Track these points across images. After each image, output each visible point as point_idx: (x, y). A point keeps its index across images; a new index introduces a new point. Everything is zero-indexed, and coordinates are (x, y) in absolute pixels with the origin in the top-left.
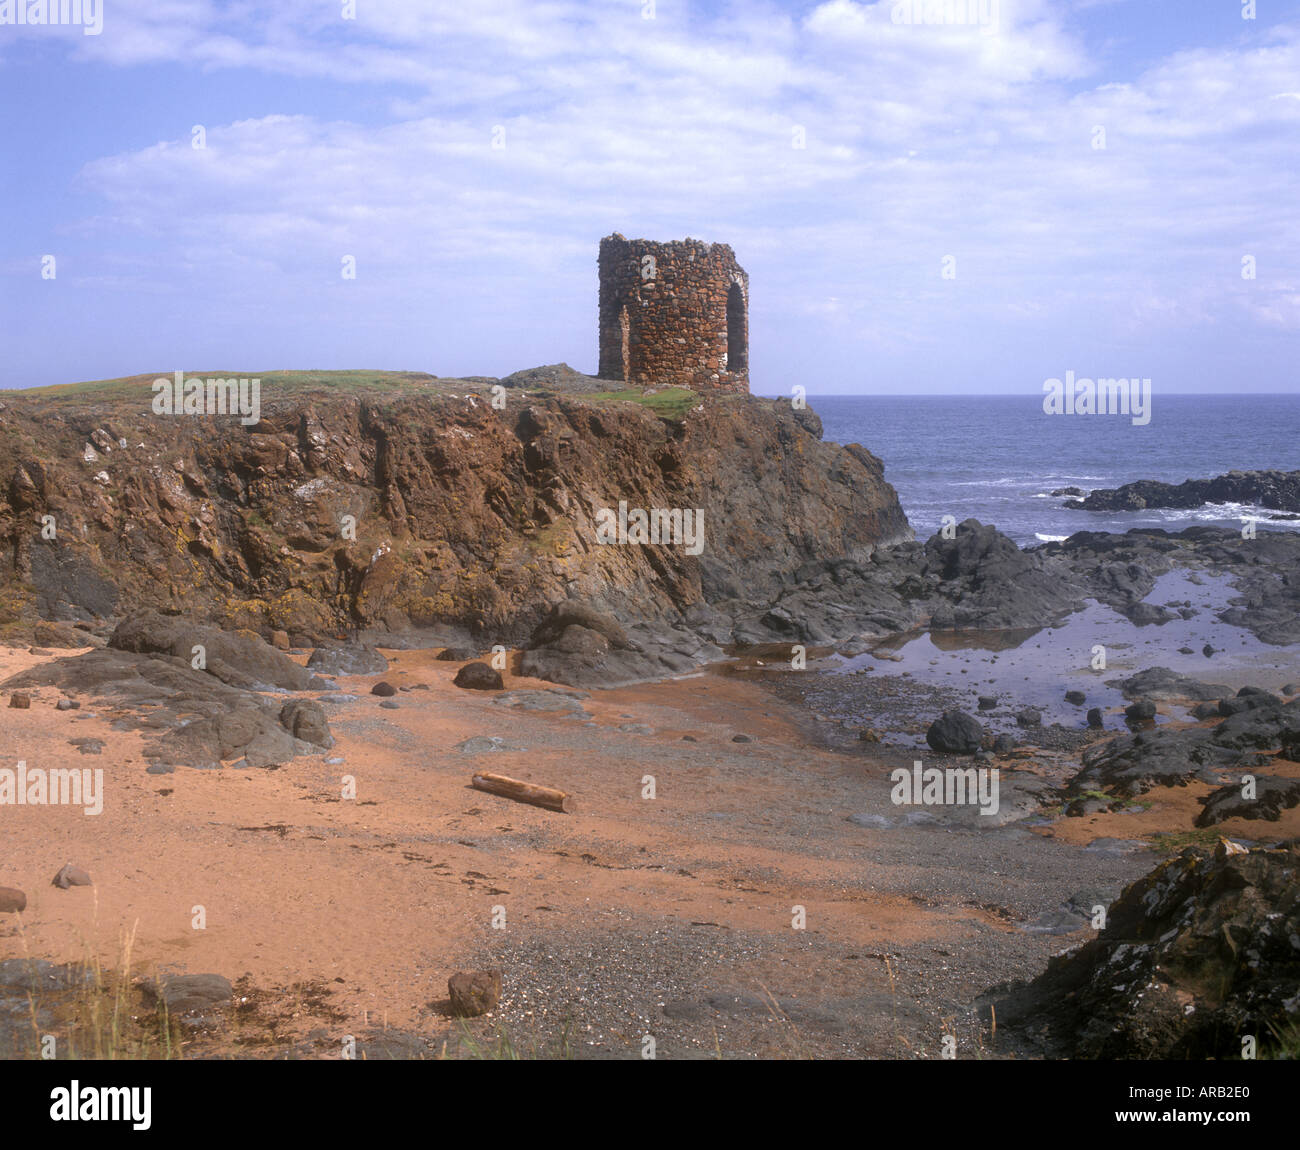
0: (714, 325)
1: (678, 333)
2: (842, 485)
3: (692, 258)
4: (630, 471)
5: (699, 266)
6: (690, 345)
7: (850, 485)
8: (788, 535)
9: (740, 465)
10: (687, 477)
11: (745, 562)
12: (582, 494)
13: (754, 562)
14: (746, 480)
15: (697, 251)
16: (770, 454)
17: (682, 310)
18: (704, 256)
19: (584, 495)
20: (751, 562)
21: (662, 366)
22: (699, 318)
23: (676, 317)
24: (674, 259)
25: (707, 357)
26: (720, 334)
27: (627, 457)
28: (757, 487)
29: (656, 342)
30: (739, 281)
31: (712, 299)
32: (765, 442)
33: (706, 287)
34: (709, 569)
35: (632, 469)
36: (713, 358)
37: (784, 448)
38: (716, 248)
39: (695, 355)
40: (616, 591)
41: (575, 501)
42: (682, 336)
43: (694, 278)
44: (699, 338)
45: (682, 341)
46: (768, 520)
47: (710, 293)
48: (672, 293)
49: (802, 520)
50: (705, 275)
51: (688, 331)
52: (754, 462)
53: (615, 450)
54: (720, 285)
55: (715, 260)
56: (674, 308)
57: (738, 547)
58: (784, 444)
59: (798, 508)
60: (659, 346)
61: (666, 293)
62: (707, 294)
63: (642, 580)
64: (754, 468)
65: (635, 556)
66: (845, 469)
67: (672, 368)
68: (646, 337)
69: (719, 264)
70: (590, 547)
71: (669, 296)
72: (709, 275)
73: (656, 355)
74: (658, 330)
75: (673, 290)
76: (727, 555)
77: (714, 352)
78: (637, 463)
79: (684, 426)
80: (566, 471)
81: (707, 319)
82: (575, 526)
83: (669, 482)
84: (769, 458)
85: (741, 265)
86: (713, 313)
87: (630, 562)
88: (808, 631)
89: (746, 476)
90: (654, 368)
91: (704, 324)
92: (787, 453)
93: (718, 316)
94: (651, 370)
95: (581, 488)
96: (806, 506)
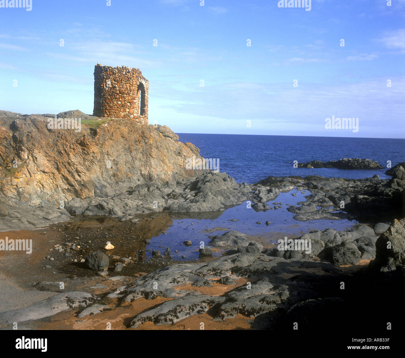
0: (132, 97)
1: (118, 100)
2: (179, 157)
3: (124, 73)
4: (64, 147)
5: (127, 76)
6: (122, 104)
7: (183, 157)
8: (141, 173)
9: (123, 147)
10: (91, 150)
11: (117, 183)
12: (33, 154)
13: (122, 183)
14: (126, 153)
15: (126, 71)
16: (138, 143)
17: (120, 91)
18: (129, 72)
19: (34, 154)
20: (120, 183)
21: (112, 112)
22: (126, 94)
23: (118, 94)
24: (118, 73)
25: (129, 109)
26: (134, 101)
27: (62, 141)
28: (130, 155)
29: (110, 103)
30: (143, 82)
31: (131, 88)
32: (135, 139)
33: (129, 84)
34: (98, 185)
35: (65, 146)
36: (131, 109)
37: (145, 141)
38: (134, 70)
39: (124, 108)
40: (44, 192)
41: (30, 157)
42: (120, 101)
43: (125, 80)
44: (126, 102)
45: (120, 103)
46: (133, 168)
47: (131, 86)
48: (116, 86)
49: (150, 168)
50: (129, 79)
51: (122, 99)
52: (129, 145)
53: (57, 138)
54: (135, 83)
55: (133, 74)
56: (117, 91)
57: (116, 178)
58: (145, 140)
59: (149, 164)
60: (111, 105)
61: (114, 85)
62: (130, 86)
63: (60, 189)
64: (129, 148)
65: (57, 179)
66: (181, 151)
67: (116, 113)
68: (107, 101)
69: (134, 75)
70: (33, 175)
71: (115, 86)
72: (130, 79)
73: (110, 107)
74: (111, 99)
75: (117, 84)
76: (109, 180)
77: (132, 107)
78: (67, 144)
79: (97, 131)
80: (28, 145)
81: (129, 95)
82: (27, 166)
83: (84, 151)
84: (137, 145)
85: (144, 77)
86: (132, 93)
87: (54, 181)
88: (112, 211)
89: (126, 151)
90: (109, 112)
91: (128, 97)
92: (146, 143)
93: (133, 94)
94: (108, 113)
95: (33, 152)
96: (153, 163)
